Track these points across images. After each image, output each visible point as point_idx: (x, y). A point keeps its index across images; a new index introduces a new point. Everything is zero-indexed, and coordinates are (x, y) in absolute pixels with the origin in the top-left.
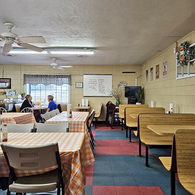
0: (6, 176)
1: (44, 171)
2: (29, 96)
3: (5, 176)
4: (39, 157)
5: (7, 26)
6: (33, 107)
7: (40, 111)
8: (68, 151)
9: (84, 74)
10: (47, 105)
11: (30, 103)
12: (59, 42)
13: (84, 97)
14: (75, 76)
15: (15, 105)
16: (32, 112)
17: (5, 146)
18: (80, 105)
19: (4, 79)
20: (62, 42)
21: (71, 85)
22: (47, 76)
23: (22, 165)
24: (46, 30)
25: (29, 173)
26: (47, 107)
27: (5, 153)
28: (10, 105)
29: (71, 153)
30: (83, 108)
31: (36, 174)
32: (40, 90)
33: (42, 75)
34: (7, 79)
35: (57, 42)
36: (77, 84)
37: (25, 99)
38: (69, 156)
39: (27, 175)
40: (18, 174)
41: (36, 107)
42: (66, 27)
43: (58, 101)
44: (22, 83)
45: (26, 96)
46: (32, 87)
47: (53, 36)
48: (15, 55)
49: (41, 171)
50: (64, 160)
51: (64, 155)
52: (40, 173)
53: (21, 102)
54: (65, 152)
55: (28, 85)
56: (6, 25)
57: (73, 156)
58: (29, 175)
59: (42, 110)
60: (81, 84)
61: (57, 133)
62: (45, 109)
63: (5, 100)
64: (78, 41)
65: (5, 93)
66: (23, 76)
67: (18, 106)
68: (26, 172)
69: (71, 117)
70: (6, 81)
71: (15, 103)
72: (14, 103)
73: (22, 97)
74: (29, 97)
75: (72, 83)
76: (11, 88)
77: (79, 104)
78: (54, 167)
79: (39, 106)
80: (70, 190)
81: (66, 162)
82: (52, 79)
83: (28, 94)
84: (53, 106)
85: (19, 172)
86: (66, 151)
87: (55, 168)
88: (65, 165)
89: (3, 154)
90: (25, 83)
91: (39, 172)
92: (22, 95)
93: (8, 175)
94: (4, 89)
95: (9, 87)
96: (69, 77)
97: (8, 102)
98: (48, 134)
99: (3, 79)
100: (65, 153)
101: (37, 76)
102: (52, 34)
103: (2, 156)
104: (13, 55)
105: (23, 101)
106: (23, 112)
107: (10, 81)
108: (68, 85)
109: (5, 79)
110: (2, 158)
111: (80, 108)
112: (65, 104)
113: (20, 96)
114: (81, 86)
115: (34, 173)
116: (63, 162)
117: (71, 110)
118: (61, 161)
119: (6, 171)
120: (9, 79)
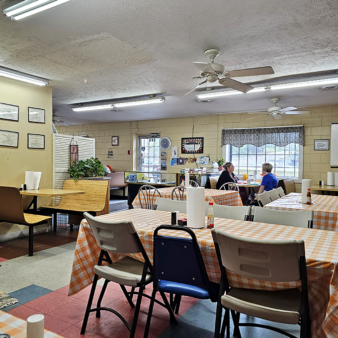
0: (215, 282)
1: (275, 286)
2: (229, 164)
3: (213, 281)
4: (269, 260)
5: (209, 55)
6: (237, 182)
7: (247, 190)
8: (322, 260)
9: (332, 124)
10: (258, 181)
11: (231, 176)
12: (289, 66)
13: (331, 167)
14: (313, 128)
15: (210, 177)
16: (237, 190)
17: (218, 234)
18: (323, 184)
19: (194, 138)
20: (294, 66)
21: (304, 146)
22: (259, 130)
23: (242, 267)
24: (269, 49)
25: (250, 285)
26: (259, 183)
27: (216, 244)
28: (202, 177)
29: (330, 264)
30: (329, 188)
31: (260, 289)
32: (248, 155)
33: (251, 130)
34: (198, 138)
35: (285, 66)
36: (317, 143)
37: (223, 169)
38: (324, 268)
39: (245, 287)
40: (232, 282)
41: (241, 183)
42: (305, 37)
43: (278, 174)
44: (220, 143)
45: (224, 164)
46: (235, 150)
47: (280, 58)
48: (213, 101)
49: (268, 285)
50: (314, 274)
51: (315, 265)
52: (268, 289)
53: (217, 175)
54: (315, 261)
55: (228, 146)
56: (207, 54)
57: (333, 271)
58: (249, 287)
59: (250, 188)
60: (326, 143)
61: (292, 227)
62: (256, 187)
63: (196, 170)
64: (327, 59)
65: (195, 160)
66: (220, 133)
67: (214, 180)
68: (245, 281)
69: (309, 203)
70: (197, 142)
71: (210, 175)
72: (208, 175)
73: (220, 165)
74: (229, 166)
75: (306, 141)
76: (203, 153)
77: (320, 182)
78: (293, 284)
79: (246, 182)
80: (326, 333)
81: (317, 278)
82: (269, 136)
83: (227, 161)
84: (270, 182)
85: (234, 279)
86: (317, 259)
87: (295, 285)
88: (314, 285)
89: (212, 246)
90: (224, 144)
91: (265, 287)
92: (219, 163)
93: (218, 281)
94: (194, 153)
95: (201, 151)
96: (302, 130)
97: (200, 173)
98: (274, 227)
99: (192, 138)
100: (317, 263)
101: (243, 131)
102: (277, 54)
103: (211, 249)
104: (209, 101)
105: (221, 172)
106: (223, 189)
107: (203, 141)
108: (297, 145)
109: (196, 138)
110: (210, 251)
111: (323, 188)
112: (291, 180)
113: (216, 165)
114: (326, 147)
115: (258, 286)
116: (310, 278)
117: (309, 190)
118: (308, 276)
119: (215, 274)
120: (201, 138)
